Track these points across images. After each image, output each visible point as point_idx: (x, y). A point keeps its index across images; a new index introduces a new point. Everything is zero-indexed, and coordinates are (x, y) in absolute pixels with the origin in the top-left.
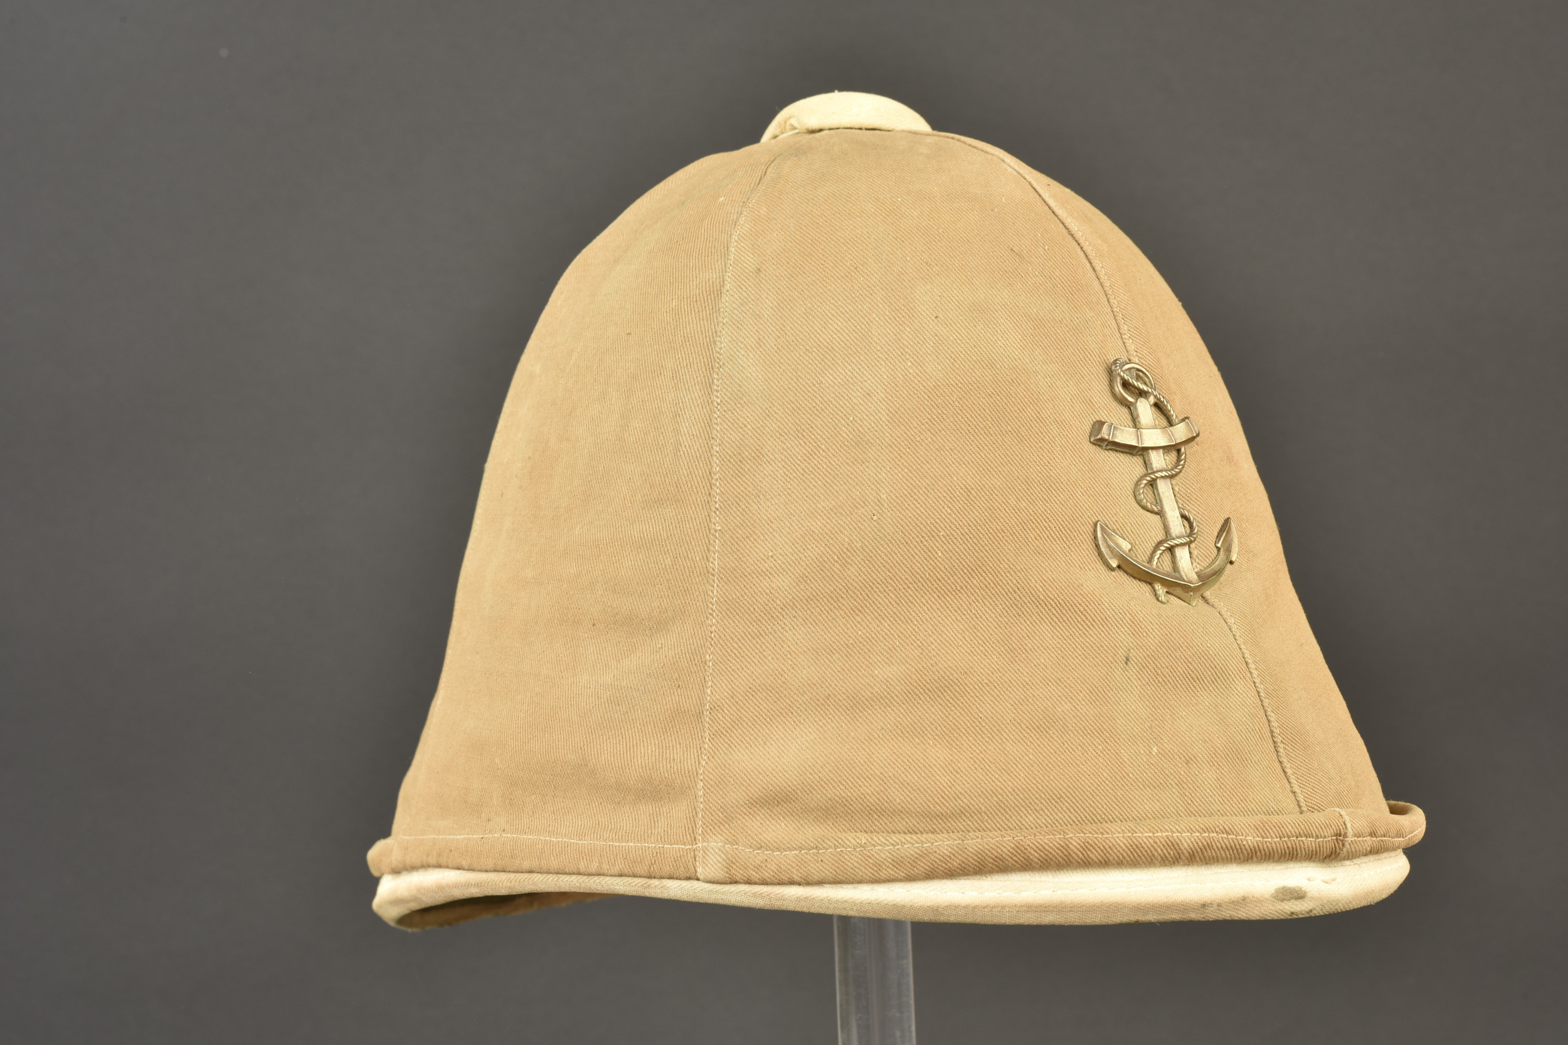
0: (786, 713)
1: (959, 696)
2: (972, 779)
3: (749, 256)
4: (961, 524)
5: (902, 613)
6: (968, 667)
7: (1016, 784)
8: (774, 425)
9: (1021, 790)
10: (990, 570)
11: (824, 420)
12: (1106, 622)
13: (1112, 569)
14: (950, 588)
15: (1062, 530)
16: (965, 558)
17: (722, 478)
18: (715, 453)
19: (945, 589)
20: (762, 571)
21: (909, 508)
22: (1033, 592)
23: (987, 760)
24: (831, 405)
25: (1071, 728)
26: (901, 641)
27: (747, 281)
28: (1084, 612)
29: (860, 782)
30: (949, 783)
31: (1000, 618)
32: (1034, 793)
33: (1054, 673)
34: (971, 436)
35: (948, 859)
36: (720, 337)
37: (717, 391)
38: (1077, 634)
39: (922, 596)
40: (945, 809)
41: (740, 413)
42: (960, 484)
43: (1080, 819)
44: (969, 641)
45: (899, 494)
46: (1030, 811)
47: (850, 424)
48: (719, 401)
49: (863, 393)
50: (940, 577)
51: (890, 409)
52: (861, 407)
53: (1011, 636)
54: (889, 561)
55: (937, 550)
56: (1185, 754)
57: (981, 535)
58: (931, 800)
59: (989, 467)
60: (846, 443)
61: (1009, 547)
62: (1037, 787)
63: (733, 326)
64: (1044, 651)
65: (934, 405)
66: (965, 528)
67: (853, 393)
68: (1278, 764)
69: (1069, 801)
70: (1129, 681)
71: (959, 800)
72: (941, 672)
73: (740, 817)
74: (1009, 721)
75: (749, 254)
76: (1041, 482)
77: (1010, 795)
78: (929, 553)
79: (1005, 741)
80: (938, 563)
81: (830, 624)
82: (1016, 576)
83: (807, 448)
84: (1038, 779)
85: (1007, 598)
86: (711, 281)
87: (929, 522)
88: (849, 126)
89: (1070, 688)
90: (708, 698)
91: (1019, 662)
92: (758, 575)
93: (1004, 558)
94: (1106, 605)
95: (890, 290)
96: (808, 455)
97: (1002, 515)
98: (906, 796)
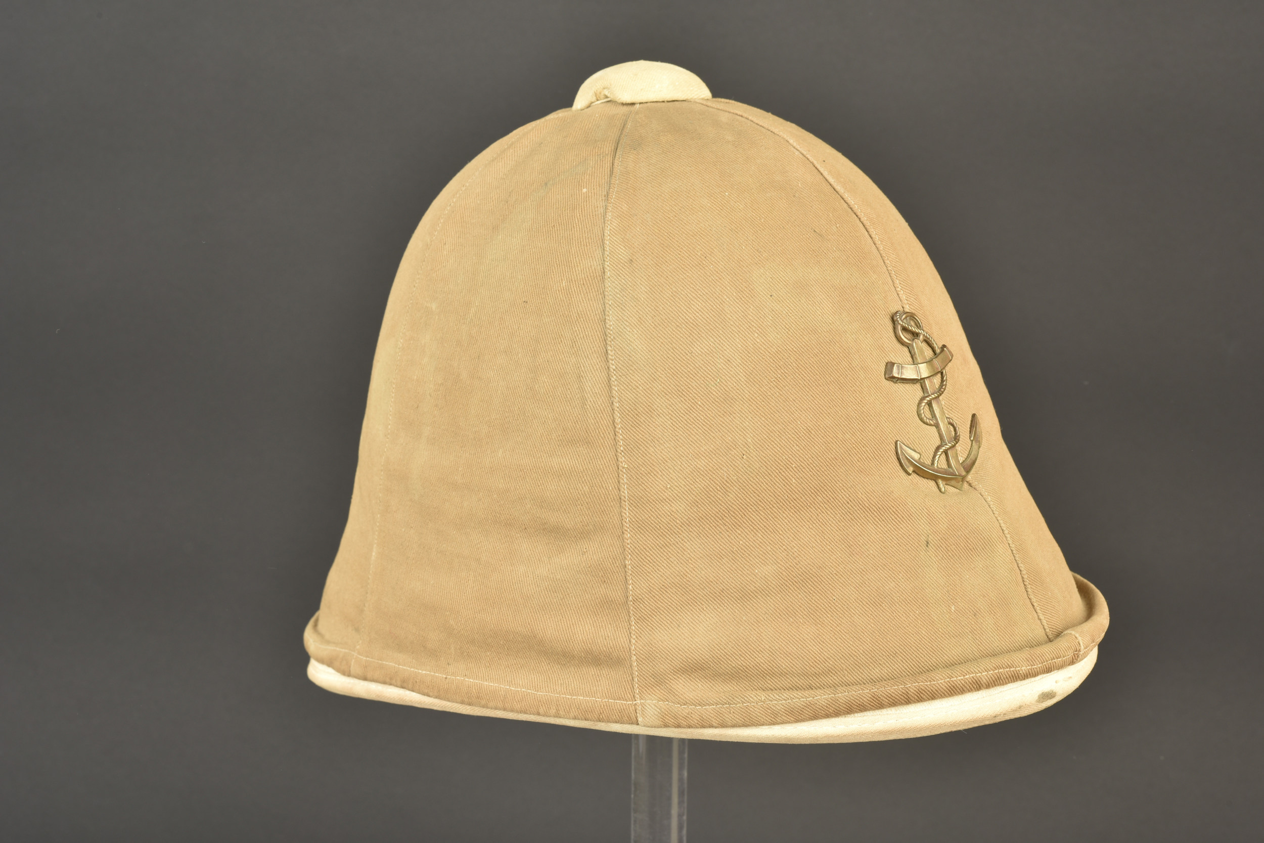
0: (692, 603)
1: (817, 585)
2: (834, 646)
3: (622, 249)
4: (807, 457)
5: (771, 525)
6: (821, 562)
7: (865, 648)
8: (660, 387)
9: (869, 651)
10: (830, 489)
11: (698, 382)
12: (911, 517)
13: (909, 474)
14: (803, 505)
15: (875, 451)
16: (811, 482)
17: (624, 427)
18: (616, 409)
19: (799, 506)
20: (663, 499)
21: (769, 448)
22: (860, 502)
23: (843, 632)
24: (702, 370)
25: (896, 600)
26: (772, 547)
27: (623, 269)
28: (896, 512)
29: (755, 655)
30: (819, 651)
31: (839, 524)
32: (878, 652)
33: (881, 560)
34: (807, 389)
35: (825, 708)
36: (608, 316)
37: (612, 360)
38: (892, 528)
39: (784, 512)
40: (818, 669)
41: (633, 377)
42: (804, 427)
43: (910, 667)
44: (820, 543)
45: (761, 437)
46: (876, 666)
47: (718, 384)
48: (614, 367)
49: (725, 360)
50: (795, 498)
51: (746, 371)
52: (724, 370)
53: (848, 536)
54: (758, 489)
55: (791, 478)
56: (972, 609)
57: (821, 464)
58: (807, 664)
59: (821, 411)
60: (717, 400)
61: (841, 470)
62: (880, 648)
63: (618, 308)
64: (872, 545)
65: (778, 367)
66: (810, 460)
67: (717, 360)
68: (1028, 600)
69: (901, 655)
70: (930, 558)
71: (827, 663)
72: (803, 569)
73: (668, 682)
74: (854, 600)
75: (622, 247)
76: (858, 418)
77: (862, 656)
78: (786, 480)
79: (853, 615)
80: (793, 487)
81: (719, 536)
82: (848, 492)
83: (687, 404)
84: (879, 642)
85: (843, 508)
86: (593, 268)
87: (784, 458)
88: (655, 100)
89: (892, 571)
90: (631, 592)
91: (856, 555)
92: (660, 501)
93: (839, 479)
94: (910, 504)
95: (734, 274)
96: (689, 409)
97: (834, 447)
98: (789, 663)
